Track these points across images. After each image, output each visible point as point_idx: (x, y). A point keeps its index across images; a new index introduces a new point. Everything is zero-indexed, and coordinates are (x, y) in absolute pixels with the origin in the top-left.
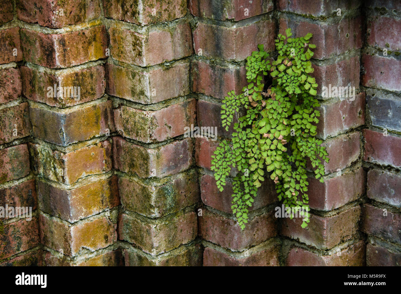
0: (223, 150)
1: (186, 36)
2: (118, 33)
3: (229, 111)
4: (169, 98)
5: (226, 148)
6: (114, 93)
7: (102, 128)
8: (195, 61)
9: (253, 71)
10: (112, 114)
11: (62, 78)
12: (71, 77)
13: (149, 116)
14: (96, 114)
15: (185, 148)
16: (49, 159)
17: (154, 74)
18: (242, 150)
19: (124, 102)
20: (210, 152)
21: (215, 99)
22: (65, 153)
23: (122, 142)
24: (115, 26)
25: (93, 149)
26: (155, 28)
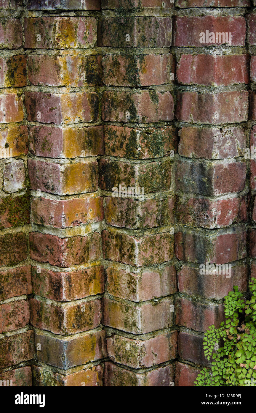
0: (203, 377)
1: (172, 276)
2: (115, 272)
3: (210, 343)
4: (156, 329)
5: (207, 375)
6: (108, 323)
7: (96, 354)
8: (178, 298)
9: (231, 308)
10: (106, 341)
11: (67, 310)
12: (74, 309)
13: (139, 345)
14: (92, 341)
15: (167, 374)
16: (50, 380)
17: (145, 309)
18: (221, 377)
19: (117, 332)
20: (189, 378)
21: (196, 331)
22: (65, 375)
23: (113, 367)
24: (113, 266)
25: (88, 373)
26: (147, 269)
